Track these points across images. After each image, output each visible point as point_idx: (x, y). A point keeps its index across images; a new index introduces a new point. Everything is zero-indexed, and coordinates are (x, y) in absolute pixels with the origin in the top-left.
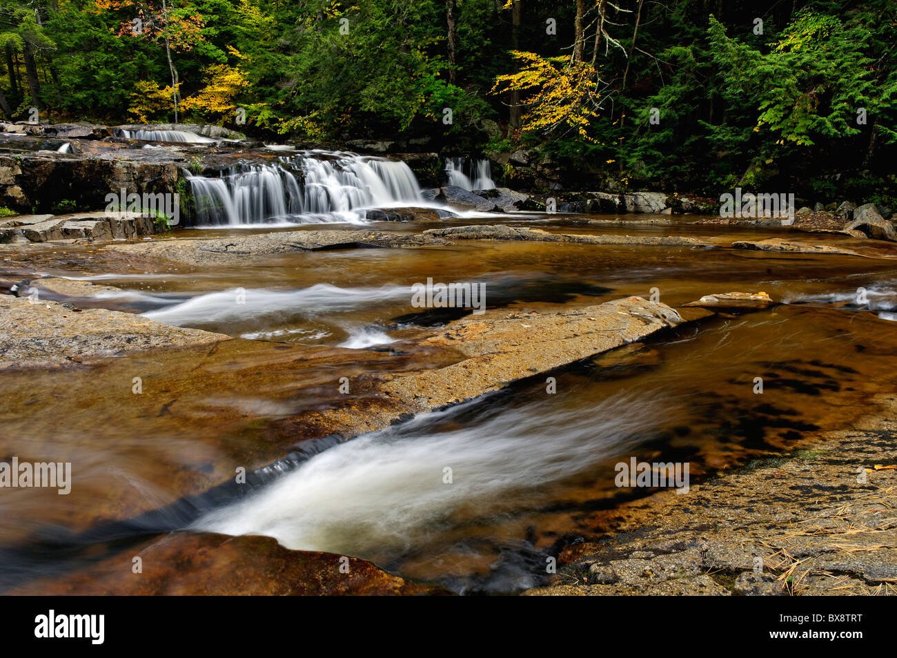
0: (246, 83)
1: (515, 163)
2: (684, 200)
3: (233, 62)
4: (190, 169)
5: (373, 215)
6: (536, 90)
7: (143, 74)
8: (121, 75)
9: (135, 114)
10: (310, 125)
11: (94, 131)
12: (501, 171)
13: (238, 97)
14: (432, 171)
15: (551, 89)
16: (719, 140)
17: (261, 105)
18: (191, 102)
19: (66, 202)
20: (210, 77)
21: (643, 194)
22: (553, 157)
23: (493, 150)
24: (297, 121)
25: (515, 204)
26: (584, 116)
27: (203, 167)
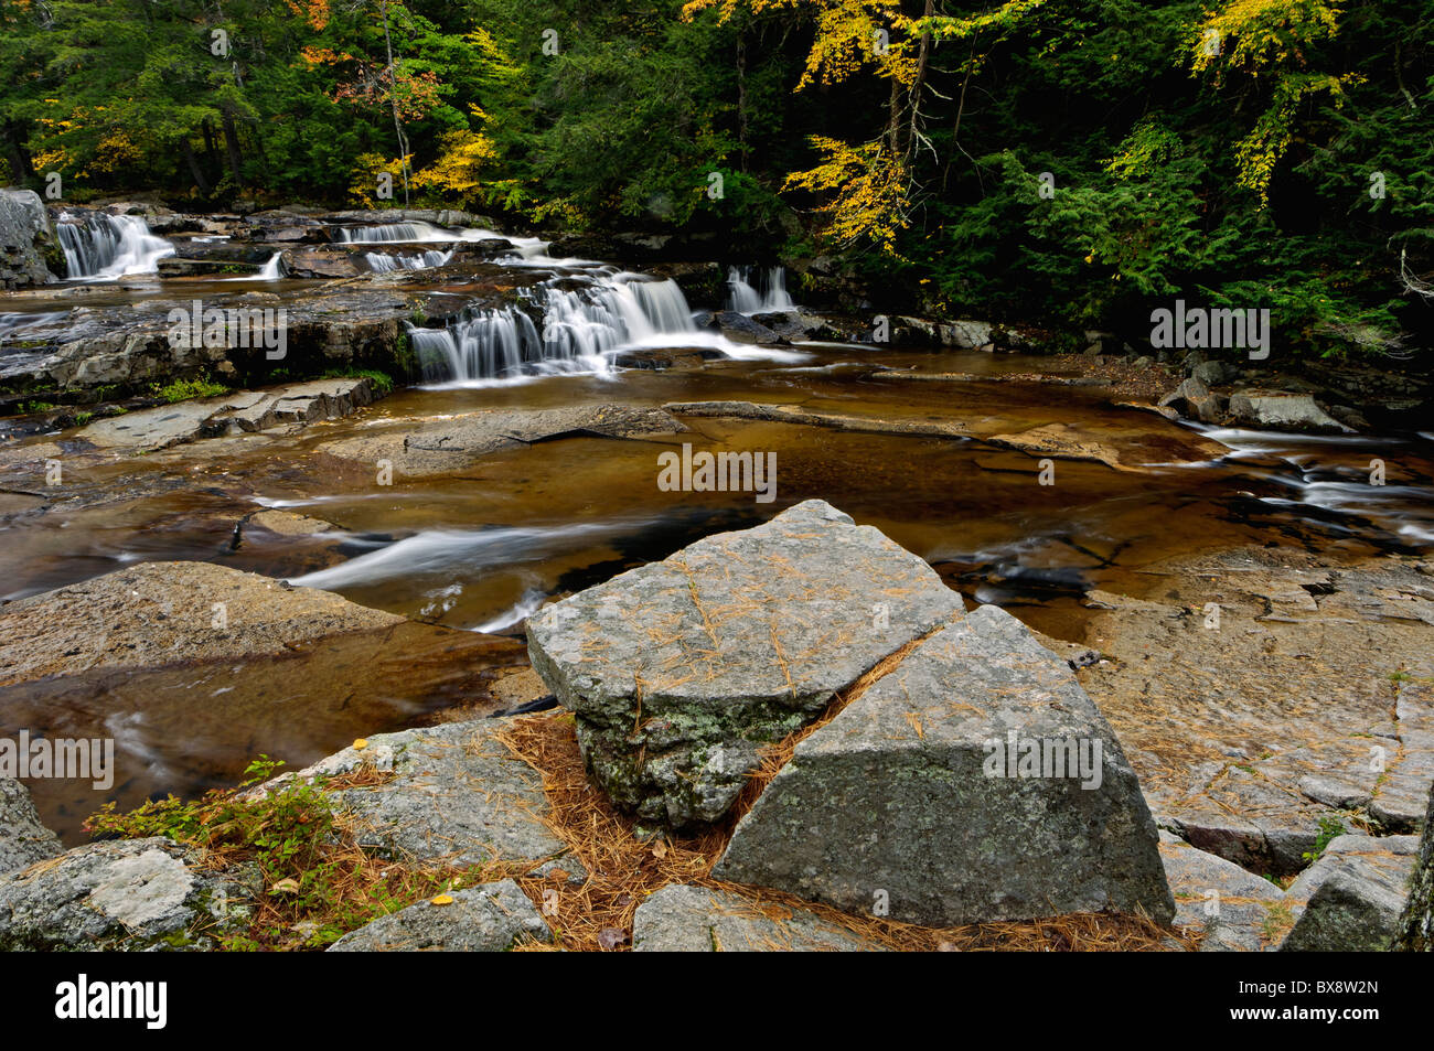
0: (492, 153)
1: (813, 271)
2: (1012, 333)
3: (476, 125)
4: (412, 319)
5: (624, 361)
6: (832, 193)
7: (367, 145)
8: (338, 149)
9: (356, 195)
10: (571, 210)
11: (308, 232)
12: (799, 281)
13: (482, 170)
14: (709, 288)
15: (849, 195)
16: (1042, 272)
17: (510, 181)
18: (428, 177)
19: (278, 371)
20: (448, 144)
21: (961, 323)
22: (858, 270)
23: (791, 255)
24: (555, 205)
25: (806, 332)
26: (892, 226)
27: (426, 315)
